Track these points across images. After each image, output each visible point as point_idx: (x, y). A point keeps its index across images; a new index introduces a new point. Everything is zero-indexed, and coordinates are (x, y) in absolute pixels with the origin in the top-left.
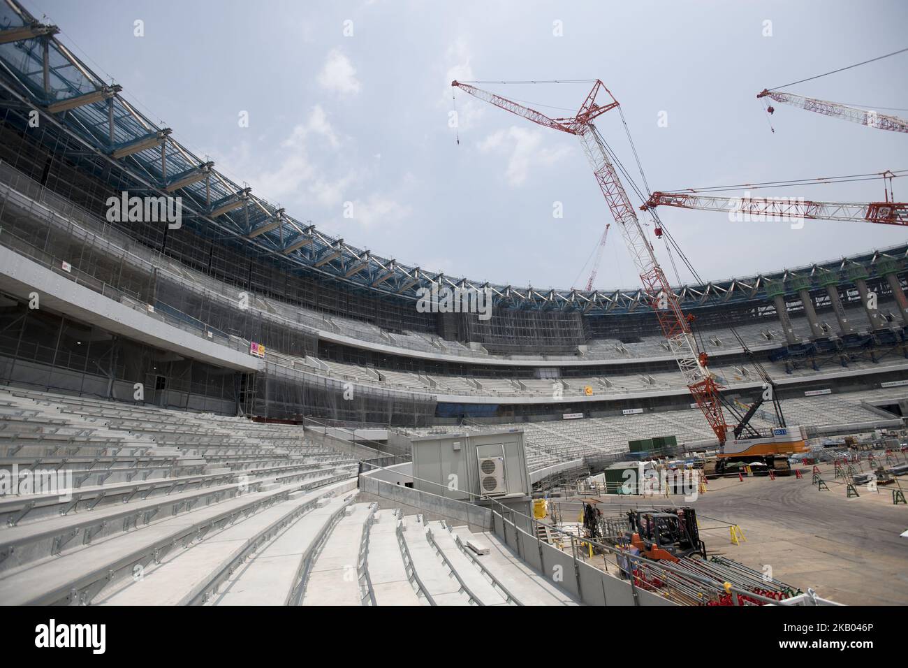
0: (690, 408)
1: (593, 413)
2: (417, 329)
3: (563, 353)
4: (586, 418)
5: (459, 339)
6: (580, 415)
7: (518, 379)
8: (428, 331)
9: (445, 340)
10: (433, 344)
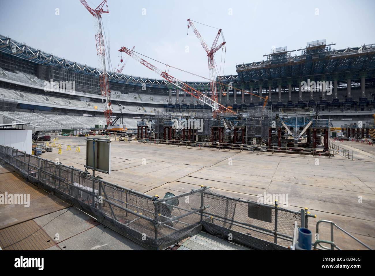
0: (133, 118)
1: (96, 115)
2: (24, 71)
3: (95, 93)
4: (93, 117)
5: (47, 79)
6: (91, 115)
7: (69, 99)
8: (31, 73)
9: (39, 78)
10: (30, 80)
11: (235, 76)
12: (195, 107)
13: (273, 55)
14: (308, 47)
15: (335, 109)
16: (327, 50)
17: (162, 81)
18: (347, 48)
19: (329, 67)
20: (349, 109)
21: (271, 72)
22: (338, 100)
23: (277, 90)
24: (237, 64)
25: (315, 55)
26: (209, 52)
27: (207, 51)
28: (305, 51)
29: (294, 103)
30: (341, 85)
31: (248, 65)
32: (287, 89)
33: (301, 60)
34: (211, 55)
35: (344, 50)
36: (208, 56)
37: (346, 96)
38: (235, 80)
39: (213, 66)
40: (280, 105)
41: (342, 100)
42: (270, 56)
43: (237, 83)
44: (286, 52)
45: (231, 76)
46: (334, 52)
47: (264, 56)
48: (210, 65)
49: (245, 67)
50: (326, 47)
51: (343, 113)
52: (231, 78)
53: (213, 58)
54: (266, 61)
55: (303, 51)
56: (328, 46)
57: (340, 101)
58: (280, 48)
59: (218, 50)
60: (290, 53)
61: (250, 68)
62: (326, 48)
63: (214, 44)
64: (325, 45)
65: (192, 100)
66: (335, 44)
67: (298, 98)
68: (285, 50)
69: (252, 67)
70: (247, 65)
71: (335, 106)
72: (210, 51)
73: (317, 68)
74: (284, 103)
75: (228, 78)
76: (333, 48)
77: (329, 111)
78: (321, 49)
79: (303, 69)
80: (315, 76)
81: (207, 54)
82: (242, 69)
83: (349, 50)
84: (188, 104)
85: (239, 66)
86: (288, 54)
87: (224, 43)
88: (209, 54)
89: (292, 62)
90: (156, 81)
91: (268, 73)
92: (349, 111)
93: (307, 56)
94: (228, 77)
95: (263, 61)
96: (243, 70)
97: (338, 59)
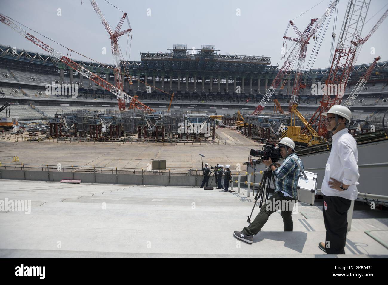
11: (138, 63)
12: (94, 92)
13: (176, 50)
14: (202, 49)
15: (218, 100)
16: (215, 54)
17: (47, 57)
18: (227, 55)
19: (215, 66)
20: (226, 100)
21: (172, 64)
22: (221, 93)
23: (176, 80)
24: (141, 52)
25: (207, 56)
26: (112, 34)
27: (110, 33)
28: (200, 52)
29: (190, 93)
30: (222, 81)
31: (153, 54)
32: (185, 80)
33: (197, 59)
34: (114, 38)
35: (225, 56)
36: (110, 38)
37: (225, 90)
38: (138, 66)
39: (117, 51)
40: (179, 94)
41: (223, 94)
42: (173, 50)
43: (140, 69)
44: (186, 50)
45: (135, 62)
46: (219, 56)
47: (167, 49)
48: (114, 49)
49: (149, 56)
50: (215, 51)
51: (223, 103)
52: (134, 64)
53: (116, 42)
54: (169, 54)
55: (198, 51)
56: (216, 51)
57: (221, 94)
58: (181, 45)
59: (123, 35)
60: (188, 50)
61: (154, 58)
62: (214, 53)
63: (118, 28)
64: (214, 50)
65: (91, 84)
66: (220, 51)
67: (194, 89)
68: (185, 48)
69: (156, 58)
70: (151, 54)
71: (219, 98)
72: (114, 34)
73: (207, 66)
74: (182, 93)
75: (131, 64)
76: (218, 53)
77: (215, 101)
78: (211, 53)
79: (197, 65)
80: (206, 72)
81: (110, 37)
82: (146, 58)
83: (228, 57)
84: (86, 88)
85: (144, 54)
86: (187, 52)
87: (130, 30)
88: (112, 37)
89: (190, 59)
90: (37, 55)
91: (170, 64)
92: (227, 102)
93: (201, 56)
94: (131, 62)
95: (166, 53)
96: (148, 59)
97: (221, 62)
